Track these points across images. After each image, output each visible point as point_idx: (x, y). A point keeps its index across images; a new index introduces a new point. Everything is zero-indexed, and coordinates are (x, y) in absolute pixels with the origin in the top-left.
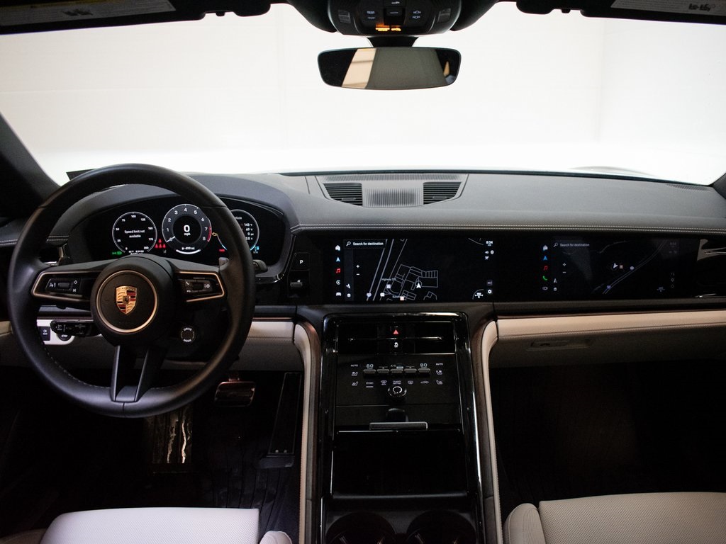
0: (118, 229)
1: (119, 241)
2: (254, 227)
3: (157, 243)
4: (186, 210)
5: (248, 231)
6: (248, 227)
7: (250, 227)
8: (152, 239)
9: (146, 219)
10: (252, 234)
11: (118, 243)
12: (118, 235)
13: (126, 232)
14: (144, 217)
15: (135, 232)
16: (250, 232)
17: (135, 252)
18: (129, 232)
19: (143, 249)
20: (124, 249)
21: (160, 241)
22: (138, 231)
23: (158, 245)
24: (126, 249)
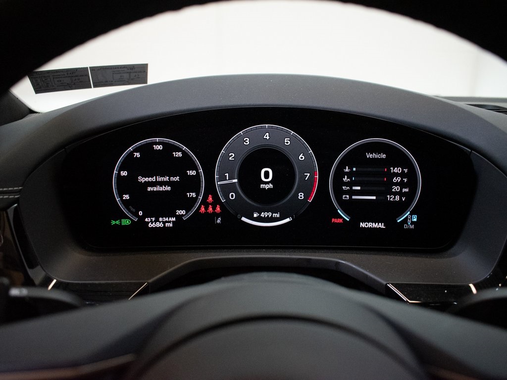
0: (124, 173)
1: (126, 197)
3: (204, 202)
4: (267, 137)
6: (396, 175)
8: (194, 195)
9: (184, 152)
10: (405, 190)
11: (124, 202)
12: (125, 185)
13: (142, 180)
14: (179, 150)
15: (160, 179)
16: (402, 185)
17: (157, 220)
18: (147, 179)
19: (174, 215)
20: (137, 215)
21: (210, 199)
22: (166, 179)
23: (206, 208)
24: (141, 213)
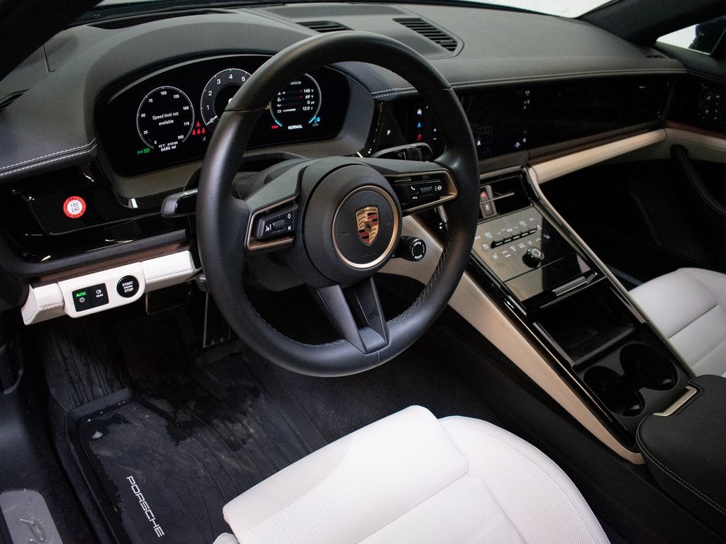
0: (143, 115)
1: (146, 132)
2: (316, 93)
3: (195, 128)
4: (231, 77)
5: (308, 99)
6: (307, 94)
7: (311, 94)
8: (188, 123)
9: (180, 94)
10: (313, 103)
11: (144, 136)
12: (146, 123)
13: (155, 118)
14: (177, 93)
15: (166, 116)
16: (311, 99)
17: (166, 146)
18: (158, 117)
19: (176, 140)
20: (153, 144)
21: (198, 124)
22: (170, 115)
23: (196, 131)
24: (156, 142)
